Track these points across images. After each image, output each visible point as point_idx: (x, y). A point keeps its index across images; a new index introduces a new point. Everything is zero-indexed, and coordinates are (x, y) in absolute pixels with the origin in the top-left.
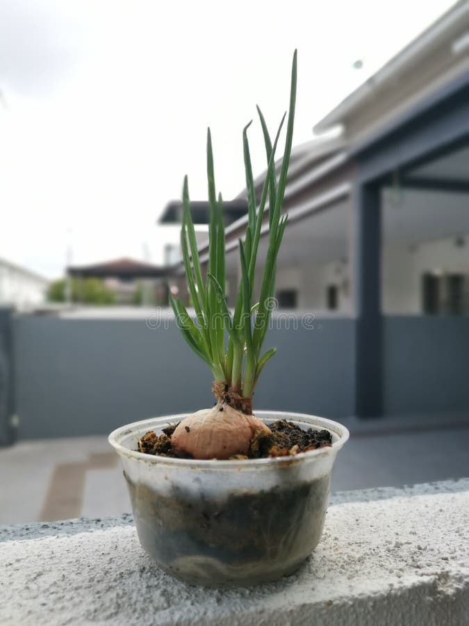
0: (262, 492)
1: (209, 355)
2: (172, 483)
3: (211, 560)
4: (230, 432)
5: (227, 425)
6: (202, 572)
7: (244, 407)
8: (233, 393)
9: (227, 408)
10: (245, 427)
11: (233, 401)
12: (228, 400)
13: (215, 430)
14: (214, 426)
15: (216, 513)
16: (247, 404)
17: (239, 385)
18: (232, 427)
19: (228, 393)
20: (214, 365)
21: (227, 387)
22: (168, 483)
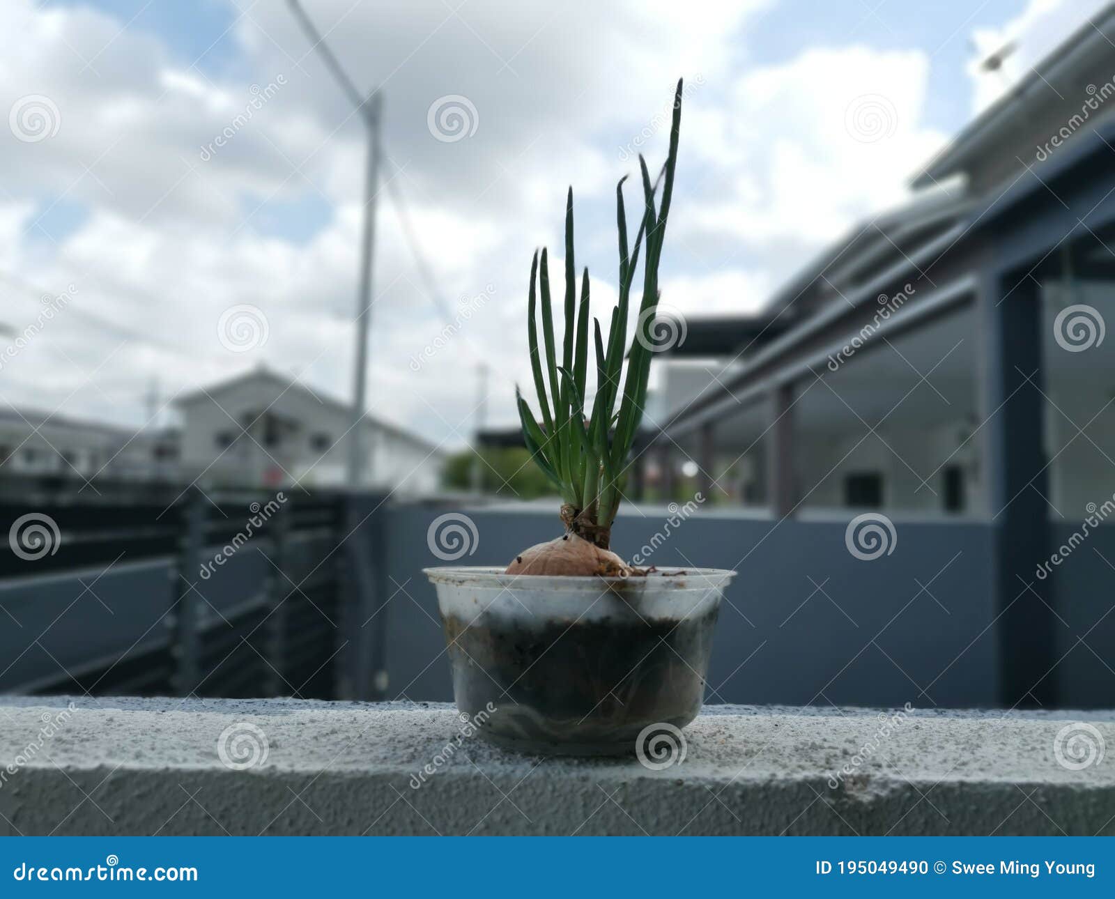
0: (589, 622)
1: (558, 473)
2: (482, 607)
3: (527, 710)
4: (569, 562)
5: (566, 553)
6: (518, 728)
7: (598, 539)
8: (583, 520)
9: (573, 537)
10: (590, 559)
11: (582, 530)
12: (576, 528)
13: (550, 558)
14: (549, 555)
15: (531, 646)
16: (602, 533)
17: (592, 509)
18: (572, 557)
19: (577, 520)
20: (563, 484)
21: (577, 512)
22: (477, 607)
